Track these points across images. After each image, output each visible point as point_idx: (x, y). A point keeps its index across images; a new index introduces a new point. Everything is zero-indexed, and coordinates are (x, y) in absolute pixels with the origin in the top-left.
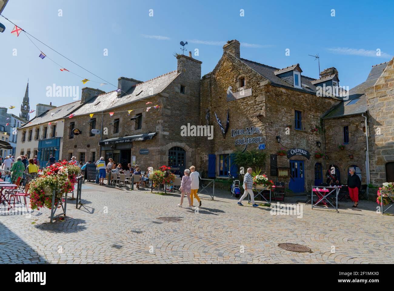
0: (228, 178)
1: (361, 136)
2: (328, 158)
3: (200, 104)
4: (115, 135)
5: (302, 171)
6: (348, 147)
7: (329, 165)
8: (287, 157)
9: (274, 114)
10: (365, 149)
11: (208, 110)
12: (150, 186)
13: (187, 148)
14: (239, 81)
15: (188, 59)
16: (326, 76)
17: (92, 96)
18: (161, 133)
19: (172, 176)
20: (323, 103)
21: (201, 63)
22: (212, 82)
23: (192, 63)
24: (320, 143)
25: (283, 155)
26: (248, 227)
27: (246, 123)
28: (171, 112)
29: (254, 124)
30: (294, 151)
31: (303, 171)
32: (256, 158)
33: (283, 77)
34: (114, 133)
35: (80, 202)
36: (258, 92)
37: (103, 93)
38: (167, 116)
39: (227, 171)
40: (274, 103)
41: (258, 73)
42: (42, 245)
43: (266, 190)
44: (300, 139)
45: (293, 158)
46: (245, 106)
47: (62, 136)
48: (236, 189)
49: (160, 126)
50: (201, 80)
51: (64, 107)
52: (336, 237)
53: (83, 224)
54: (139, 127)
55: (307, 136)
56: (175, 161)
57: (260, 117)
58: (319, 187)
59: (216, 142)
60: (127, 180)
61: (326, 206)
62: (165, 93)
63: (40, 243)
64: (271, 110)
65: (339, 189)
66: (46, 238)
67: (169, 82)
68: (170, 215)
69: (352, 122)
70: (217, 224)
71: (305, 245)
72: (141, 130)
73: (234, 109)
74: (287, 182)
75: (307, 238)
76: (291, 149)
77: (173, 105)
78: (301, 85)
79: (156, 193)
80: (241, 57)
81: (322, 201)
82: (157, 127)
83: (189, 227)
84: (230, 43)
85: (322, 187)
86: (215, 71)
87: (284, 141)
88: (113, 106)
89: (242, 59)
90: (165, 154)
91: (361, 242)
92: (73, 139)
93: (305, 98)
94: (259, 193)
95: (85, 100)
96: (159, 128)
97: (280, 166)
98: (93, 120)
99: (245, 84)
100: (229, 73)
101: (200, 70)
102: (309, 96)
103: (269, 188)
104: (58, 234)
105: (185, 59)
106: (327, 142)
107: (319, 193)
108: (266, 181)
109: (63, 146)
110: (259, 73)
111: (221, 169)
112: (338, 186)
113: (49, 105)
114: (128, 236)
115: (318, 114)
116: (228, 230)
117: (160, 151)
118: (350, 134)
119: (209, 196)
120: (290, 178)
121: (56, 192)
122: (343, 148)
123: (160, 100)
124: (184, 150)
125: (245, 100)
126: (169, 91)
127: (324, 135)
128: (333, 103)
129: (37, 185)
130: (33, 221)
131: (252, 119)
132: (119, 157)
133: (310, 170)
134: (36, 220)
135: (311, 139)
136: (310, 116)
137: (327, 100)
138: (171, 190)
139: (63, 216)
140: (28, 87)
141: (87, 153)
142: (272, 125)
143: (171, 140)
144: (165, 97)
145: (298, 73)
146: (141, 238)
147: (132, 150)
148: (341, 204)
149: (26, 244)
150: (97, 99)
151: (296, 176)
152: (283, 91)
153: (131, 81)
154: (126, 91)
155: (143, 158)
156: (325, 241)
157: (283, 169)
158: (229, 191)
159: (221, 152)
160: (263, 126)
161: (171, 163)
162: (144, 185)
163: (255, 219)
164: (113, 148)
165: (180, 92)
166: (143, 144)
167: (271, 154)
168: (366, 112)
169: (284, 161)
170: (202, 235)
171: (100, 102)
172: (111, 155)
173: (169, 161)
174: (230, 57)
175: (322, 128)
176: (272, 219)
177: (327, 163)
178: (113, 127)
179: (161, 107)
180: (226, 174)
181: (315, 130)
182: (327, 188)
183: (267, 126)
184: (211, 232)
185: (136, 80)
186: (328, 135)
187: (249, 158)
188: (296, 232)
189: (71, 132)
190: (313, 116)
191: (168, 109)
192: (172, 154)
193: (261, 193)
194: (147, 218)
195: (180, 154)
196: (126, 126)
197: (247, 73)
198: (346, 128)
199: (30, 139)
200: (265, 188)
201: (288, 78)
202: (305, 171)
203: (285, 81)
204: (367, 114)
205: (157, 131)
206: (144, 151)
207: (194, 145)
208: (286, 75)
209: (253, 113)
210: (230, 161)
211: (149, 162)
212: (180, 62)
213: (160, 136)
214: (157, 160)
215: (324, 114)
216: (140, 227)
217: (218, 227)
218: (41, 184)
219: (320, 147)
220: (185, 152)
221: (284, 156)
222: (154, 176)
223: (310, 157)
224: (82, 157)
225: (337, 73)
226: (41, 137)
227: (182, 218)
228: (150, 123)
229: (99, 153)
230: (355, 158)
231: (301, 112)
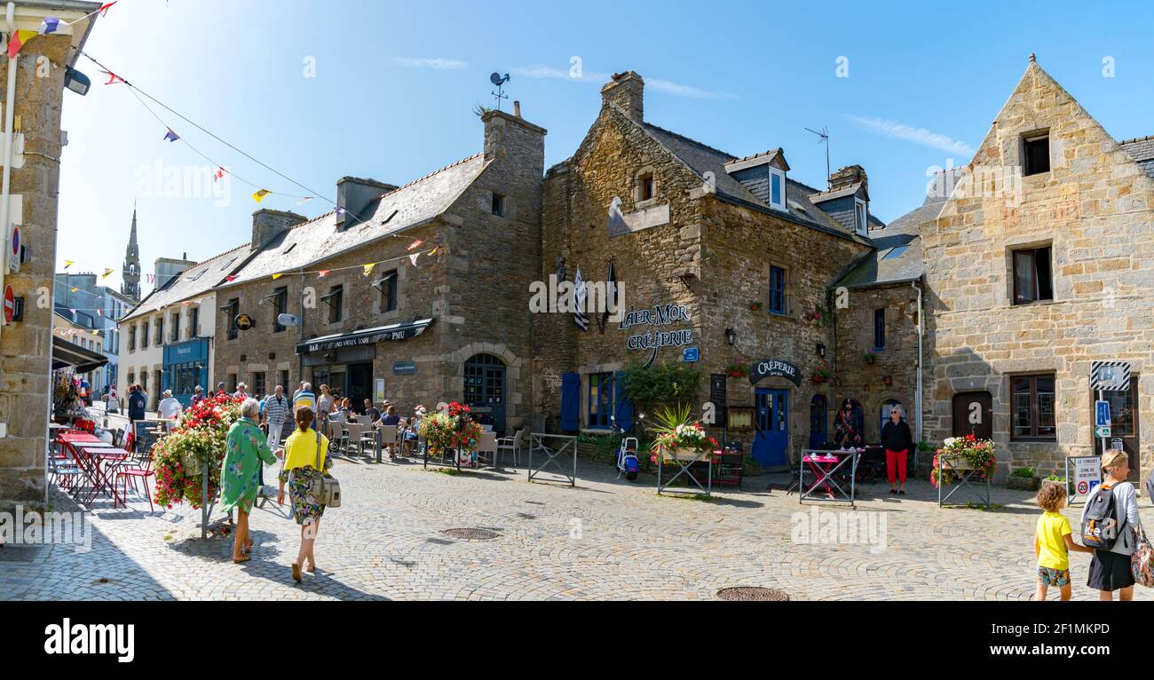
0: (609, 432)
1: (908, 334)
2: (840, 383)
3: (540, 242)
4: (334, 326)
5: (782, 413)
6: (883, 357)
7: (842, 400)
8: (750, 380)
9: (723, 272)
10: (916, 363)
11: (561, 259)
12: (421, 454)
13: (509, 356)
14: (639, 185)
15: (511, 121)
16: (841, 184)
17: (277, 229)
18: (445, 318)
19: (474, 428)
20: (833, 251)
21: (543, 132)
22: (573, 185)
23: (521, 132)
24: (824, 348)
25: (741, 376)
26: (657, 552)
27: (655, 294)
28: (470, 265)
29: (674, 296)
30: (766, 367)
31: (786, 413)
32: (679, 383)
33: (746, 179)
34: (331, 323)
35: (261, 492)
36: (685, 214)
37: (301, 220)
38: (458, 274)
39: (606, 416)
40: (722, 245)
41: (685, 165)
42: (192, 588)
43: (701, 462)
44: (781, 337)
45: (763, 383)
46: (652, 249)
47: (212, 333)
48: (628, 458)
49: (443, 301)
50: (544, 180)
51: (214, 262)
52: (845, 564)
53: (273, 544)
54: (390, 303)
55: (796, 330)
56: (479, 390)
57: (688, 278)
58: (817, 451)
59: (580, 342)
60: (364, 439)
61: (831, 496)
62: (455, 216)
63: (186, 583)
64: (713, 263)
65: (859, 456)
66: (197, 574)
67: (464, 185)
68: (471, 524)
69: (891, 299)
70: (585, 545)
71: (777, 587)
72: (395, 314)
73: (626, 256)
74: (748, 441)
75: (783, 571)
76: (760, 360)
77: (474, 245)
78: (786, 204)
79: (435, 470)
80: (646, 120)
81: (822, 483)
82: (436, 304)
83: (516, 551)
84: (621, 81)
85: (825, 451)
86: (580, 156)
87: (743, 342)
88: (327, 254)
89: (648, 126)
90: (455, 374)
91: (892, 571)
92: (236, 341)
93: (793, 236)
94: (684, 469)
95: (261, 241)
96: (440, 306)
97: (734, 403)
98: (281, 291)
99: (654, 192)
100: (614, 161)
101: (543, 151)
102: (802, 231)
103: (708, 456)
104: (221, 564)
105: (502, 122)
106: (839, 345)
107: (817, 465)
108: (700, 438)
109: (216, 359)
110: (689, 165)
111: (594, 410)
112: (859, 449)
113: (182, 259)
114: (375, 573)
115: (821, 276)
116: (611, 559)
117: (444, 366)
118: (887, 327)
119: (565, 478)
120: (754, 432)
121: (210, 468)
122: (871, 361)
123: (440, 233)
124: (502, 363)
125: (653, 233)
126: (463, 209)
127: (833, 329)
128: (854, 251)
129: (169, 452)
130: (166, 534)
131: (669, 285)
132: (344, 382)
133: (799, 411)
134: (172, 532)
135: (806, 339)
136: (803, 280)
137: (842, 244)
138: (472, 463)
139: (227, 523)
140: (134, 220)
141: (270, 373)
142: (715, 301)
143: (470, 338)
144: (453, 226)
145: (780, 172)
146: (407, 579)
147: (376, 363)
148: (862, 488)
149: (159, 586)
150: (287, 238)
151: (770, 428)
152: (743, 215)
153: (369, 185)
154: (356, 214)
155: (402, 383)
156: (820, 576)
157: (740, 409)
158: (611, 464)
159: (593, 367)
160: (695, 301)
161: (471, 396)
162: (407, 450)
163: (675, 531)
164: (330, 361)
165: (490, 211)
166: (402, 347)
167: (713, 372)
168: (921, 277)
169: (743, 389)
170: (550, 572)
171: (295, 244)
172: (326, 376)
173: (466, 392)
174: (618, 118)
175: (830, 310)
176: (712, 530)
177: (838, 396)
178: (329, 306)
179: (445, 251)
180: (605, 422)
181: (813, 317)
182: (833, 455)
183: (705, 302)
184: (570, 564)
185: (380, 183)
186: (840, 328)
187: (661, 382)
188: (761, 559)
189: (231, 323)
190: (811, 280)
191: (460, 256)
192: (472, 372)
193: (689, 469)
194: (416, 530)
195: (492, 372)
196: (358, 304)
197: (659, 164)
198: (879, 314)
199: (145, 344)
200: (699, 456)
201: (757, 182)
202: (789, 415)
203: (750, 191)
204: (921, 282)
205: (435, 313)
206: (406, 365)
207: (525, 349)
208: (752, 174)
209: (671, 270)
210: (614, 389)
211: (417, 394)
212: (492, 130)
213: (442, 328)
214: (437, 387)
215: (836, 278)
216: (403, 553)
217: (586, 553)
218: (176, 449)
219: (823, 357)
220: (505, 369)
221: (743, 379)
222: (430, 428)
223: (803, 380)
224: (258, 384)
225: (866, 179)
226: (167, 340)
227: (499, 530)
228: (418, 294)
229: (298, 374)
230: (896, 384)
231: (783, 270)
